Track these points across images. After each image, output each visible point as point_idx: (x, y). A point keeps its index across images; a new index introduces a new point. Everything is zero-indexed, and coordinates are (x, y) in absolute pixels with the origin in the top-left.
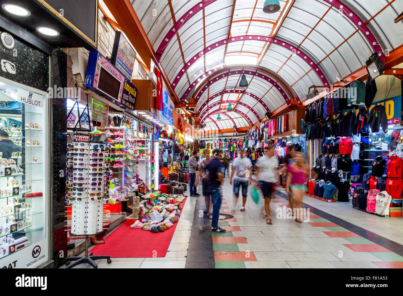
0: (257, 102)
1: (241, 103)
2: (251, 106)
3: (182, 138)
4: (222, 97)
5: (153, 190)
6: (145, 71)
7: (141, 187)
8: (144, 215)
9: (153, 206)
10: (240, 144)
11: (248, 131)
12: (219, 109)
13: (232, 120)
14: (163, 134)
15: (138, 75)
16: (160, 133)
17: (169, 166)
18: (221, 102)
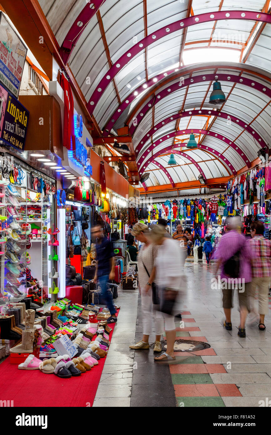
0: (243, 130)
1: (213, 134)
2: (232, 139)
3: (107, 200)
4: (177, 124)
5: (56, 298)
6: (40, 80)
7: (34, 293)
8: (43, 344)
9: (58, 327)
10: (213, 209)
11: (227, 184)
12: (173, 145)
13: (197, 166)
14: (72, 193)
15: (29, 88)
16: (68, 192)
17: (83, 253)
18: (176, 132)
